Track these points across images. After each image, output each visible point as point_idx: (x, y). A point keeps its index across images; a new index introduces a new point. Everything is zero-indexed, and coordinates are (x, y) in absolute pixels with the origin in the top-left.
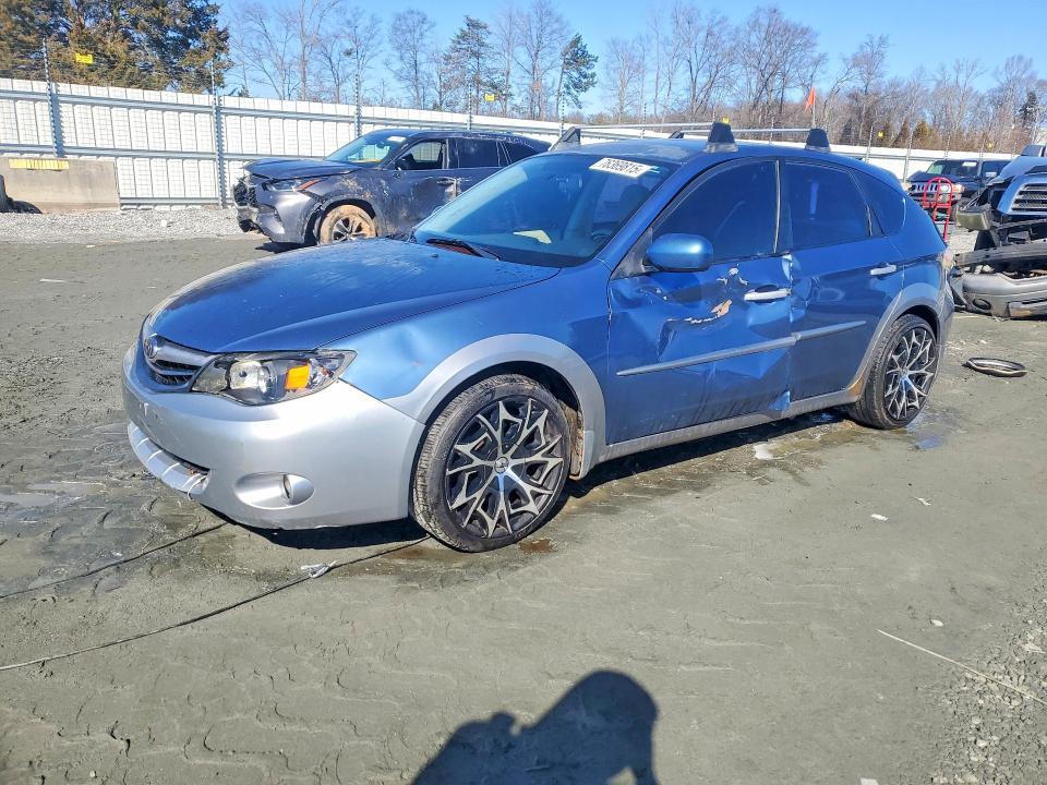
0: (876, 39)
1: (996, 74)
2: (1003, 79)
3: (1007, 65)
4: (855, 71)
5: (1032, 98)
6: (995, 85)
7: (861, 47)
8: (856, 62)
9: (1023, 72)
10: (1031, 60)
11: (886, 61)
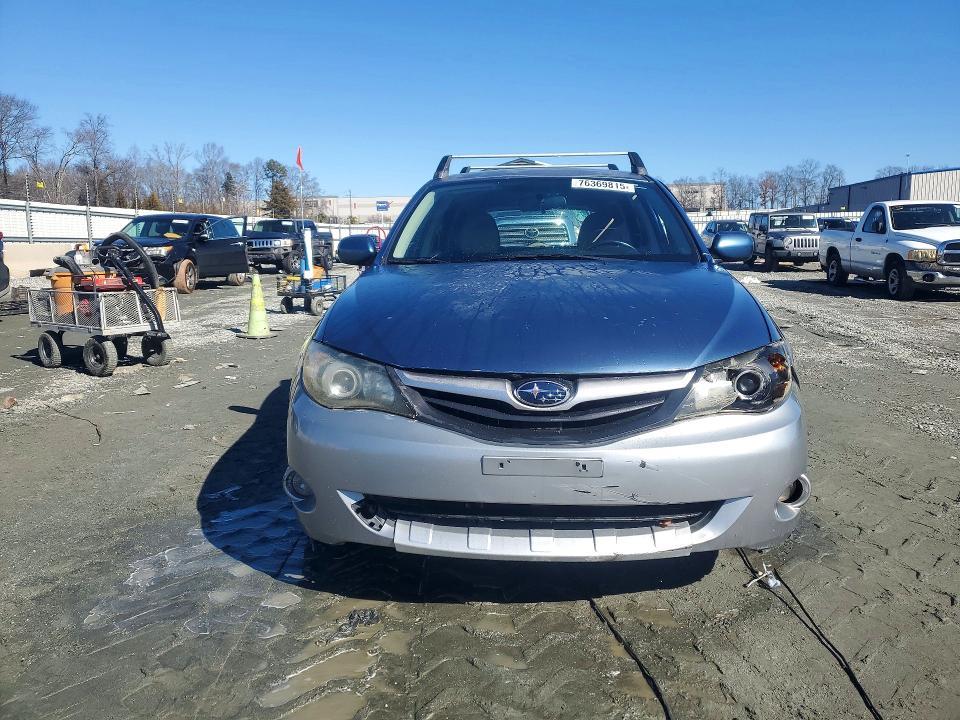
0: (95, 118)
1: (197, 156)
2: (203, 161)
3: (204, 150)
4: (81, 146)
5: (229, 177)
6: (198, 166)
7: (82, 124)
8: (80, 138)
9: (218, 157)
10: (222, 148)
11: (110, 139)
